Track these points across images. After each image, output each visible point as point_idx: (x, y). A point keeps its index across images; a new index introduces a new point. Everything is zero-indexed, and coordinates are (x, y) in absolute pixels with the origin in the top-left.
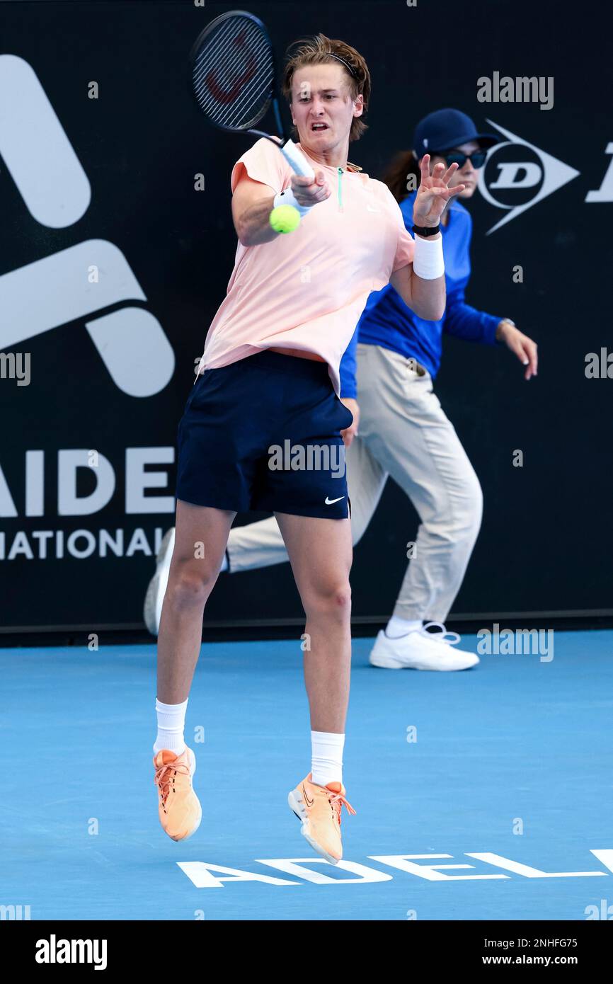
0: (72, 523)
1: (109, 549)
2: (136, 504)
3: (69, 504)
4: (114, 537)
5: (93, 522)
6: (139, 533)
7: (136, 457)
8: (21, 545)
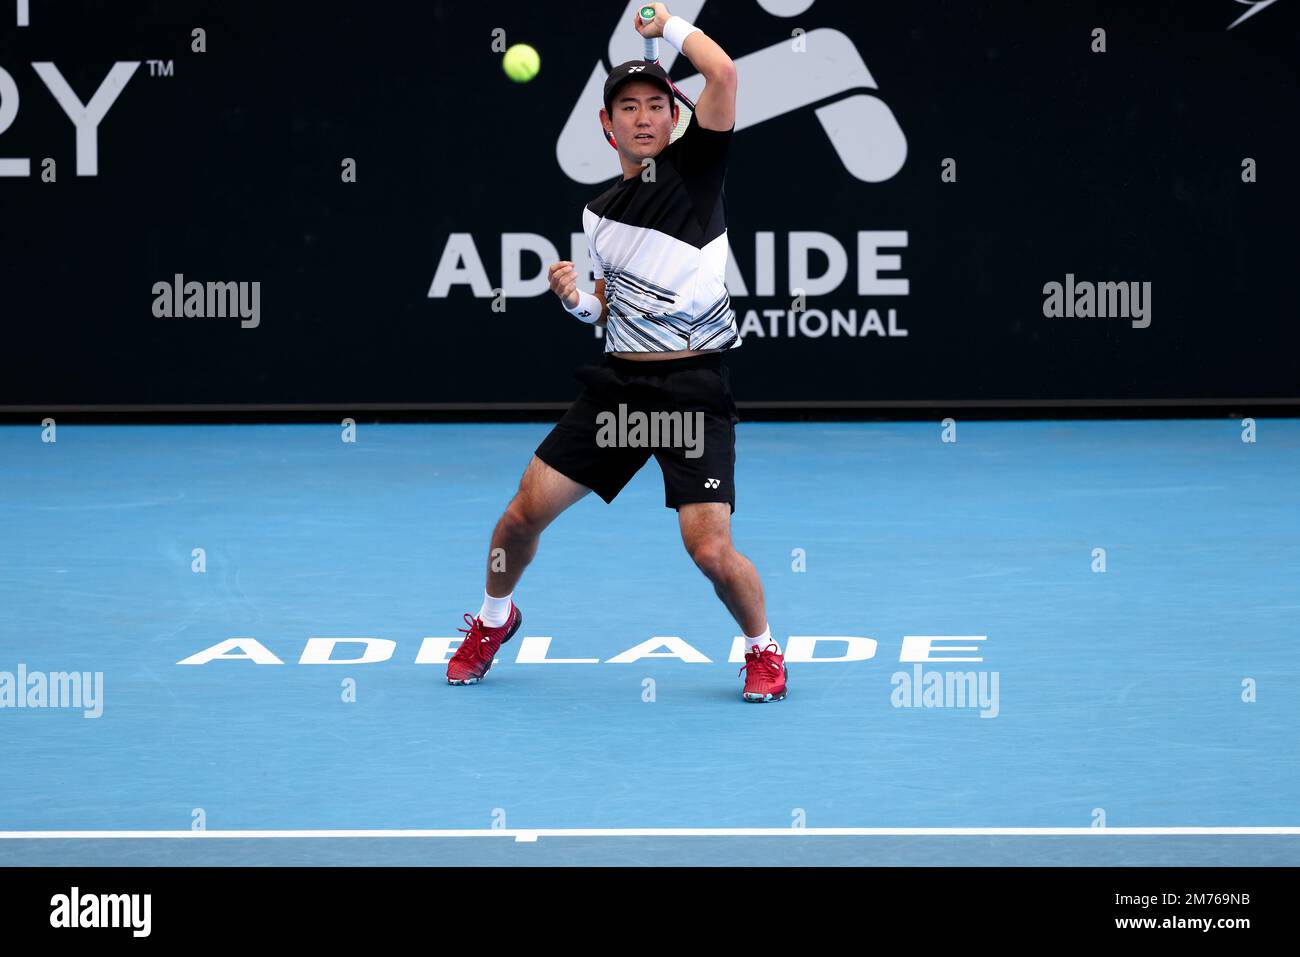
1: (841, 329)
2: (869, 285)
3: (801, 285)
4: (846, 317)
5: (825, 303)
6: (872, 314)
7: (869, 240)
8: (752, 323)
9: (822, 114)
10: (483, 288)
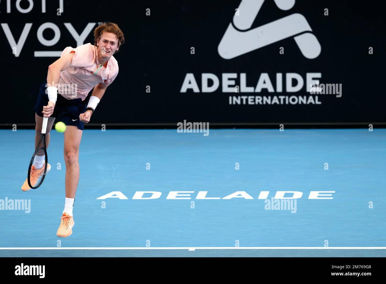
0: (290, 94)
3: (290, 89)
5: (297, 94)
6: (311, 98)
7: (310, 76)
8: (275, 100)
9: (296, 39)
10: (196, 90)
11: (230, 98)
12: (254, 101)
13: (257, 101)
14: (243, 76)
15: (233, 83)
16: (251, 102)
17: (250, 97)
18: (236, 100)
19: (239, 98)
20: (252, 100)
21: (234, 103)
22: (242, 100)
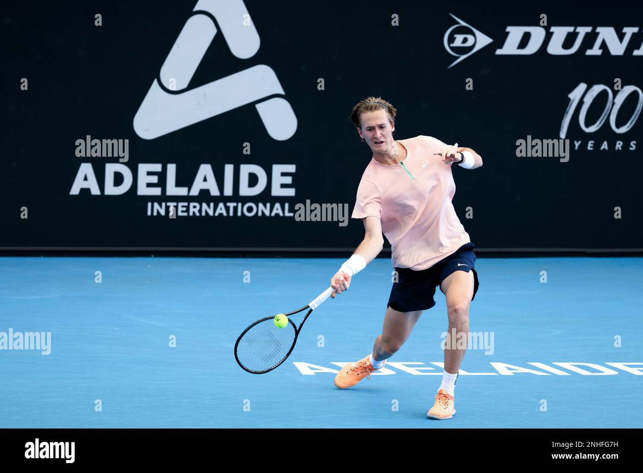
0: (245, 200)
1: (263, 212)
2: (276, 191)
3: (245, 190)
4: (265, 206)
5: (256, 199)
6: (277, 205)
7: (277, 169)
8: (221, 209)
9: (259, 107)
10: (95, 191)
11: (150, 204)
12: (188, 211)
13: (192, 210)
14: (172, 169)
15: (154, 179)
16: (183, 212)
17: (180, 204)
18: (158, 209)
19: (164, 204)
20: (185, 209)
21: (155, 214)
22: (167, 208)
